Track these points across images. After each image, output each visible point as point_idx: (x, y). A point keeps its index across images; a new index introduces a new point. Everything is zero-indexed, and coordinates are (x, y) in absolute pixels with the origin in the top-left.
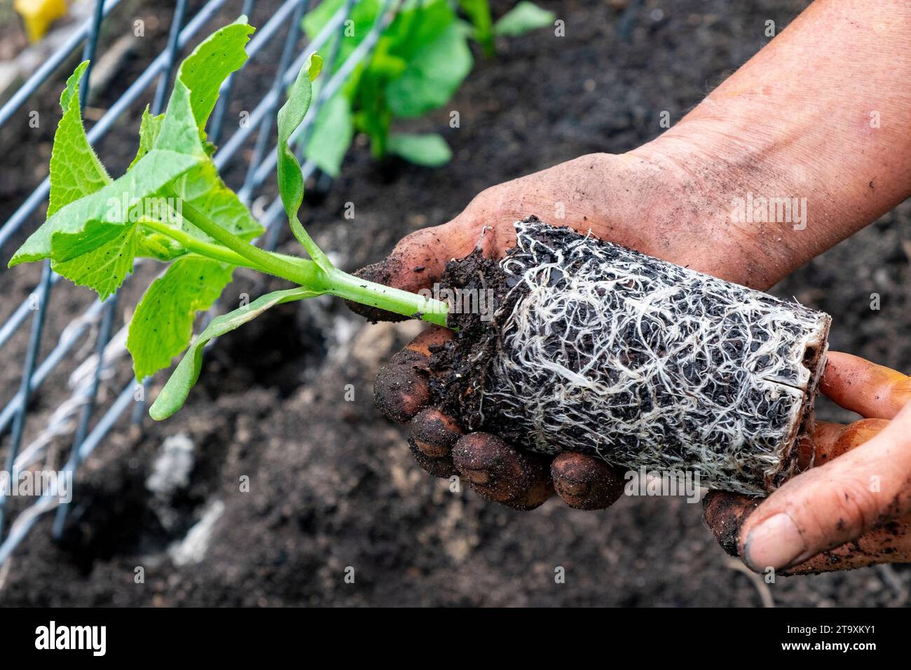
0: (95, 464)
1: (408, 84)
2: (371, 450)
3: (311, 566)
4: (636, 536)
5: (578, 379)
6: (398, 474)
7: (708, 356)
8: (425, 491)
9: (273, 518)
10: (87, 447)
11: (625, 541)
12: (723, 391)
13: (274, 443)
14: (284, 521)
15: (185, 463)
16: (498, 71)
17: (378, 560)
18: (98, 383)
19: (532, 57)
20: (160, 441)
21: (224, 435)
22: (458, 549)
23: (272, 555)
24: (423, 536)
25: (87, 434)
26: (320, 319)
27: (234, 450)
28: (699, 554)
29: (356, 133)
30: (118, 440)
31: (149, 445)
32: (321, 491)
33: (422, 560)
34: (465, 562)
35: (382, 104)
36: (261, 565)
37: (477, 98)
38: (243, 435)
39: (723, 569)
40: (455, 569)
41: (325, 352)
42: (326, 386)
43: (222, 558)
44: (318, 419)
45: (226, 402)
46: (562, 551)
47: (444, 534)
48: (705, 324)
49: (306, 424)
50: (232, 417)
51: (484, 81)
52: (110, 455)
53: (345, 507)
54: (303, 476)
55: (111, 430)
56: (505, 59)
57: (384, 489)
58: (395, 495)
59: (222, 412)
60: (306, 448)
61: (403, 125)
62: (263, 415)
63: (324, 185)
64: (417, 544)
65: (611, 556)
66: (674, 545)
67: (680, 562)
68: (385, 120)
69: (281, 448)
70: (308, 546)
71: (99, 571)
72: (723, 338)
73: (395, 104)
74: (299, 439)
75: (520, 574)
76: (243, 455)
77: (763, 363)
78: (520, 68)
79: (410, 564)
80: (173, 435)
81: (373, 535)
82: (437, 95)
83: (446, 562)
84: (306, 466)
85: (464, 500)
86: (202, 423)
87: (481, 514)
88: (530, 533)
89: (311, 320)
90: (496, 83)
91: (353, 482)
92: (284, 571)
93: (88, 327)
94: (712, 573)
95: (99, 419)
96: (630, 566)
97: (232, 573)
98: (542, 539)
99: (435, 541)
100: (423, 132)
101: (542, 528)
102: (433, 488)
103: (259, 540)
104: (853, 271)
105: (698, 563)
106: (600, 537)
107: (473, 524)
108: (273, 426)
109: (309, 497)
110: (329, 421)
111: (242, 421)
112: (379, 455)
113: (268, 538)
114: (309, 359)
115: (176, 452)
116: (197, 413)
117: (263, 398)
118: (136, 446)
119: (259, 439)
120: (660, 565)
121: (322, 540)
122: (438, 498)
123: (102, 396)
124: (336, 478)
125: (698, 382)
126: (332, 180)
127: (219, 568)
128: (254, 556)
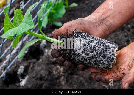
0: (9, 70)
1: (56, 14)
2: (50, 68)
3: (41, 85)
4: (89, 81)
5: (83, 55)
6: (54, 72)
7: (102, 52)
8: (58, 74)
9: (36, 78)
10: (8, 67)
11: (88, 82)
12: (104, 57)
13: (36, 67)
14: (37, 79)
15: (23, 70)
16: (69, 13)
17: (51, 84)
18: (10, 58)
19: (75, 11)
20: (19, 67)
21: (29, 66)
22: (63, 83)
23: (36, 84)
24: (58, 81)
25: (8, 66)
26: (43, 49)
27: (30, 68)
28: (98, 84)
29: (49, 21)
30: (13, 66)
31: (17, 67)
32: (43, 74)
33: (58, 84)
34: (64, 85)
35: (52, 17)
36: (34, 85)
37: (66, 17)
38: (31, 66)
39: (102, 86)
40: (63, 86)
41: (44, 54)
42: (44, 59)
43: (28, 84)
44: (43, 64)
45: (29, 61)
46: (78, 83)
47: (61, 81)
48: (102, 47)
49: (41, 64)
50: (30, 63)
51: (67, 14)
52: (12, 69)
53: (46, 77)
54: (40, 72)
55: (12, 65)
56: (70, 11)
57: (52, 74)
58: (54, 75)
59: (28, 62)
60: (41, 68)
61: (55, 20)
62: (34, 63)
63: (44, 29)
64: (57, 82)
65: (86, 84)
66: (95, 82)
67: (96, 85)
68: (53, 20)
69: (37, 68)
70: (41, 82)
71: (10, 86)
72: (104, 49)
73: (54, 17)
74: (40, 67)
75: (72, 87)
76: (31, 69)
77: (110, 53)
78: (73, 12)
79: (56, 85)
80: (21, 66)
81: (51, 81)
82: (60, 16)
83: (61, 85)
84: (41, 71)
85: (64, 76)
86: (25, 64)
87: (66, 78)
88: (74, 81)
89: (42, 49)
90: (69, 14)
91: (48, 73)
92: (37, 86)
93: (9, 50)
94: (100, 87)
95: (10, 63)
96: (88, 86)
97: (30, 86)
98: (75, 82)
99: (60, 82)
100: (58, 22)
101: (76, 80)
102: (59, 74)
103: (34, 81)
104: (122, 43)
105: (98, 85)
106: (84, 81)
107: (65, 79)
108: (36, 64)
109: (41, 75)
110: (44, 64)
111: (31, 64)
112: (52, 69)
113: (35, 81)
114: (41, 55)
115: (21, 68)
116: (25, 63)
117: (34, 60)
118: (16, 67)
119: (34, 66)
120: (93, 86)
121: (43, 81)
122: (60, 75)
123: (11, 60)
124: (45, 72)
125: (101, 56)
126: (45, 28)
127: (28, 85)
128: (33, 84)
